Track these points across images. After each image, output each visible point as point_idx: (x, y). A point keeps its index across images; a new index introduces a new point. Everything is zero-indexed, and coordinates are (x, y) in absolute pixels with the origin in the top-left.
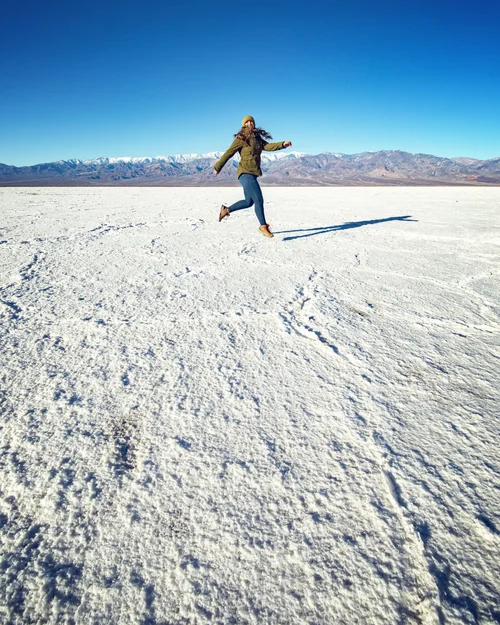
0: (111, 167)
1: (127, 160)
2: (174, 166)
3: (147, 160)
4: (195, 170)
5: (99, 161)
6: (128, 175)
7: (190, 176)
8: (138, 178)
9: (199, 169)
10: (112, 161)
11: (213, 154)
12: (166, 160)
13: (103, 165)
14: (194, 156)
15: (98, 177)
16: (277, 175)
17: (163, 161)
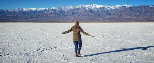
0: (25, 12)
1: (34, 9)
2: (61, 12)
3: (46, 9)
4: (71, 14)
5: (17, 10)
6: (34, 16)
7: (69, 17)
8: (39, 18)
9: (73, 14)
10: (25, 10)
11: (81, 6)
12: (57, 9)
13: (20, 12)
14: (71, 7)
15: (17, 18)
16: (115, 16)
17: (55, 10)
